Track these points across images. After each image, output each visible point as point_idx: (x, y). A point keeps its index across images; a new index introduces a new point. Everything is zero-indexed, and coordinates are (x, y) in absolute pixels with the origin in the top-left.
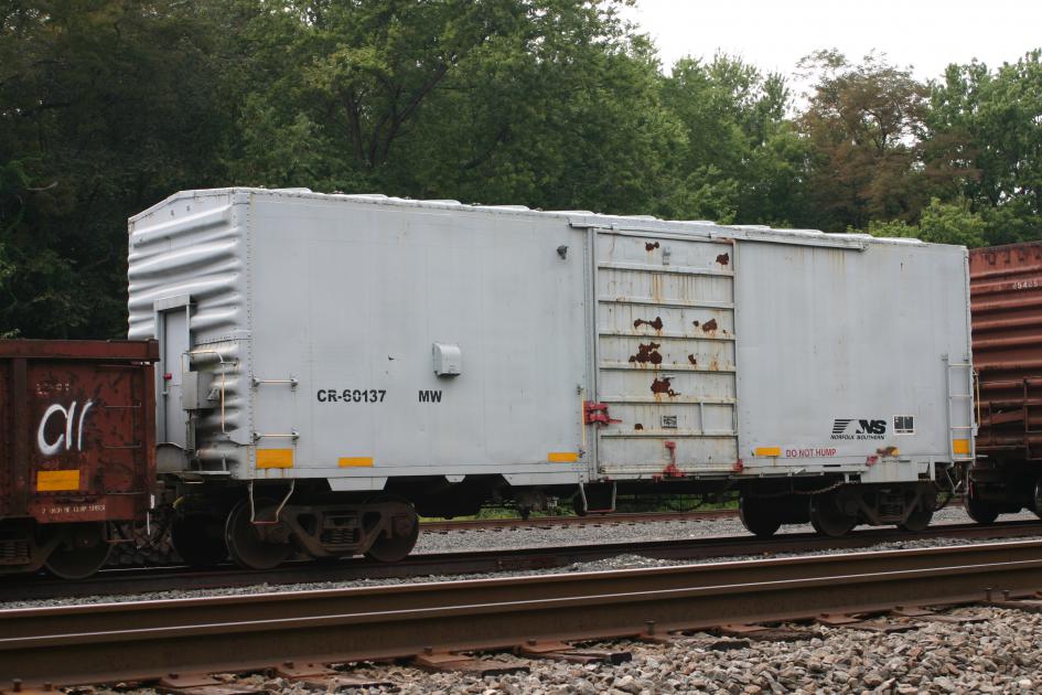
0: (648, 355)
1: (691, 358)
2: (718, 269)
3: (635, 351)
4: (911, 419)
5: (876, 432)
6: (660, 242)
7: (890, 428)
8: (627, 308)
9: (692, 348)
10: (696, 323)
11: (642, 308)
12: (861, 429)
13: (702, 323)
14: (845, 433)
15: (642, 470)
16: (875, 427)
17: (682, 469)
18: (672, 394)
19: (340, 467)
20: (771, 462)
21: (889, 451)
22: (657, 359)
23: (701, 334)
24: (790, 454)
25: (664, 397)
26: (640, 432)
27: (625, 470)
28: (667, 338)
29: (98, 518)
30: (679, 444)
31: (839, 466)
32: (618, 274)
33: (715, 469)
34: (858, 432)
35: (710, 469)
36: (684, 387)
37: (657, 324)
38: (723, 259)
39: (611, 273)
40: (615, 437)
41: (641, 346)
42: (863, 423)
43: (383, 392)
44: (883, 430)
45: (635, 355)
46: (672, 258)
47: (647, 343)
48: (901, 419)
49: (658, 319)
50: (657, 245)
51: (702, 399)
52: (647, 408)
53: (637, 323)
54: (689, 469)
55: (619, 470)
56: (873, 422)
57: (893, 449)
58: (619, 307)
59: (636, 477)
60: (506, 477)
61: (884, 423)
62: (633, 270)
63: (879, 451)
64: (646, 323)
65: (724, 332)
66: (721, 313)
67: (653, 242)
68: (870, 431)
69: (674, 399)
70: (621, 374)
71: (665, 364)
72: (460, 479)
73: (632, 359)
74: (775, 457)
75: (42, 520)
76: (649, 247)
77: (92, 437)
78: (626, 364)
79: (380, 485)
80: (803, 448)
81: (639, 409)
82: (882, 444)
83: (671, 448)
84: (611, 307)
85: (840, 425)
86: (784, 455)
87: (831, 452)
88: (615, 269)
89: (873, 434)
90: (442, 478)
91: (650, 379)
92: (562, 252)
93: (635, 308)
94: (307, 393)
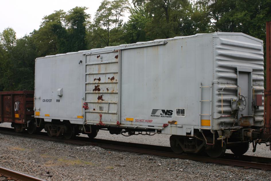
0: (97, 89)
1: (107, 89)
2: (115, 60)
3: (94, 88)
4: (184, 110)
5: (168, 115)
6: (101, 55)
7: (174, 113)
8: (93, 75)
9: (107, 86)
10: (109, 78)
11: (96, 75)
12: (162, 113)
13: (110, 78)
14: (156, 114)
15: (94, 122)
16: (168, 113)
17: (103, 123)
18: (103, 100)
19: (45, 116)
20: (130, 123)
21: (173, 122)
22: (99, 90)
23: (110, 81)
24: (137, 121)
25: (100, 101)
26: (94, 111)
27: (91, 122)
28: (101, 83)
29: (20, 123)
30: (103, 115)
31: (154, 126)
32: (91, 66)
33: (112, 123)
34: (161, 114)
35: (111, 123)
36: (106, 98)
37: (99, 80)
38: (116, 57)
39: (89, 66)
40: (89, 112)
41: (95, 86)
42: (163, 111)
43: (51, 100)
44: (172, 114)
45: (94, 89)
46: (104, 59)
47: (96, 85)
48: (179, 110)
49: (100, 78)
50: (100, 56)
51: (110, 102)
52: (96, 104)
53: (95, 80)
54: (105, 123)
55: (89, 122)
56: (167, 110)
57: (176, 122)
58: (91, 75)
59: (93, 124)
60: (70, 121)
61: (172, 111)
62: (94, 64)
63: (169, 122)
64: (97, 79)
65: (116, 80)
66: (116, 74)
67: (98, 55)
68: (166, 114)
69: (103, 102)
70: (91, 95)
71: (101, 91)
72: (62, 121)
73: (94, 90)
74: (132, 121)
75: (16, 123)
76: (98, 57)
77: (19, 109)
78: (92, 92)
79: (50, 121)
80: (141, 119)
81: (94, 104)
82: (170, 119)
83: (101, 116)
84: (89, 76)
85: (154, 111)
86: (135, 121)
87: (150, 121)
88: (90, 65)
89: (167, 115)
90: (59, 120)
91: (97, 96)
92: (81, 62)
93: (94, 75)
94: (42, 100)
